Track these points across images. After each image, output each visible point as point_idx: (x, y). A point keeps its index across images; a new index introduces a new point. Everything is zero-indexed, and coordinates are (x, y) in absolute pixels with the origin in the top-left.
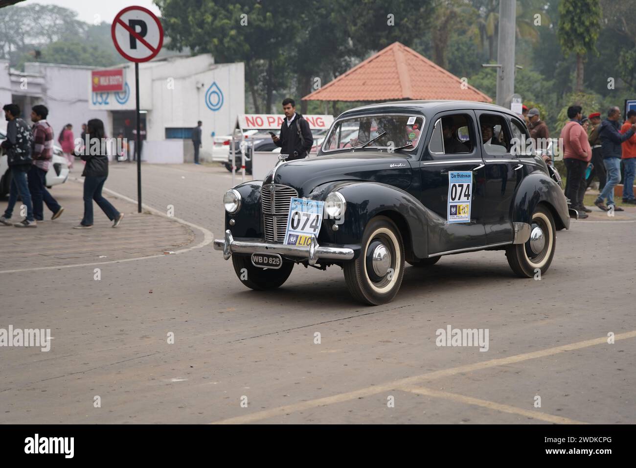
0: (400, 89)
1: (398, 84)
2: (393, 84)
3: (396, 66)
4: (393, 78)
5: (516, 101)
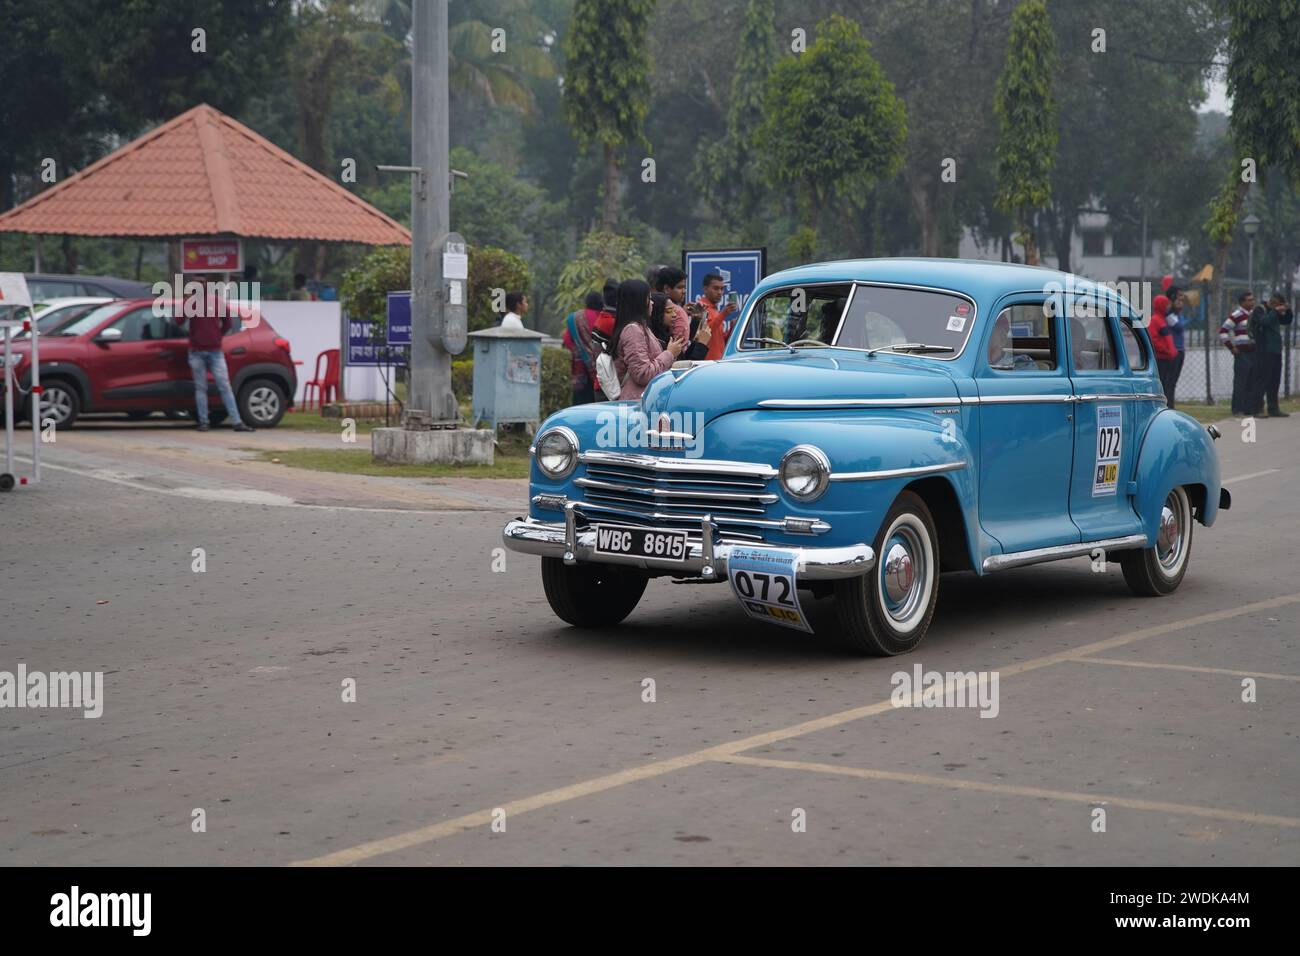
0: (212, 213)
1: (206, 201)
2: (196, 200)
3: (202, 159)
4: (196, 186)
5: (453, 248)
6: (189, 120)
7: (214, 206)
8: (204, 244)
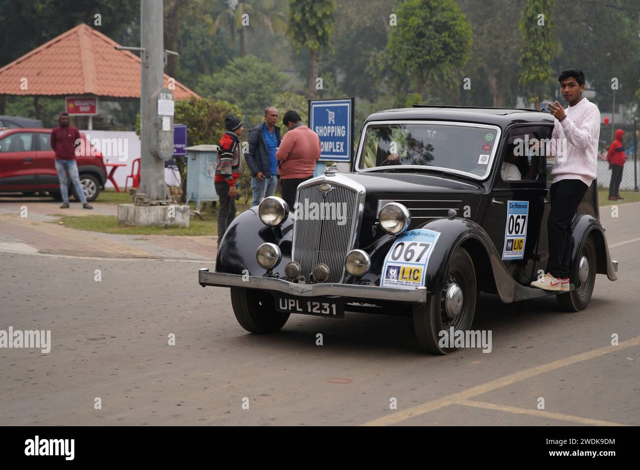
0: (82, 83)
1: (80, 76)
2: (74, 75)
3: (79, 54)
4: (75, 68)
5: (164, 97)
6: (75, 32)
7: (83, 79)
8: (78, 100)
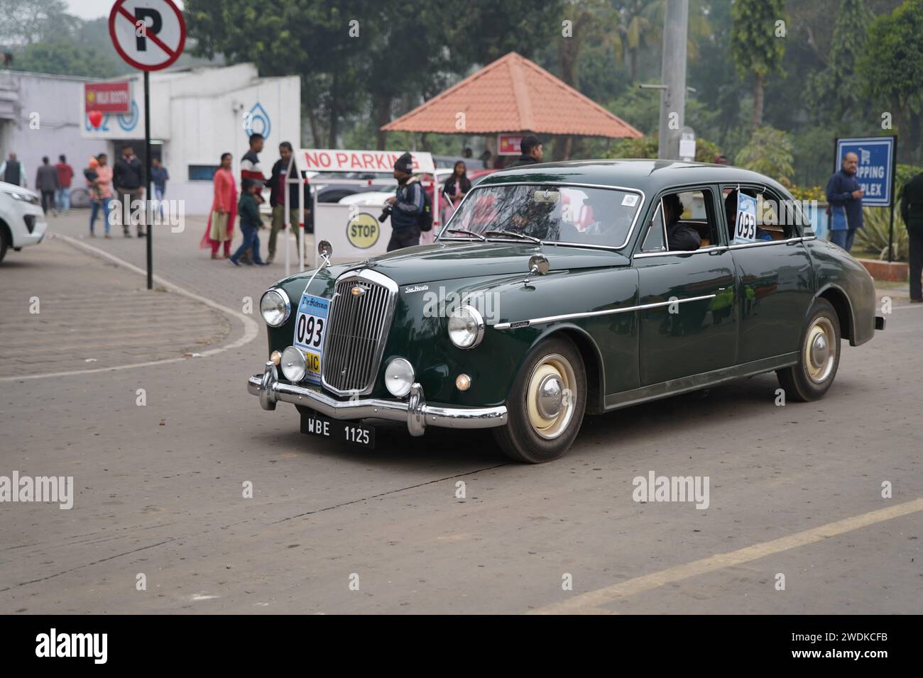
0: (517, 118)
1: (513, 111)
2: (508, 111)
3: (512, 86)
4: (508, 102)
5: (686, 137)
6: (505, 62)
7: (518, 114)
8: (512, 137)
